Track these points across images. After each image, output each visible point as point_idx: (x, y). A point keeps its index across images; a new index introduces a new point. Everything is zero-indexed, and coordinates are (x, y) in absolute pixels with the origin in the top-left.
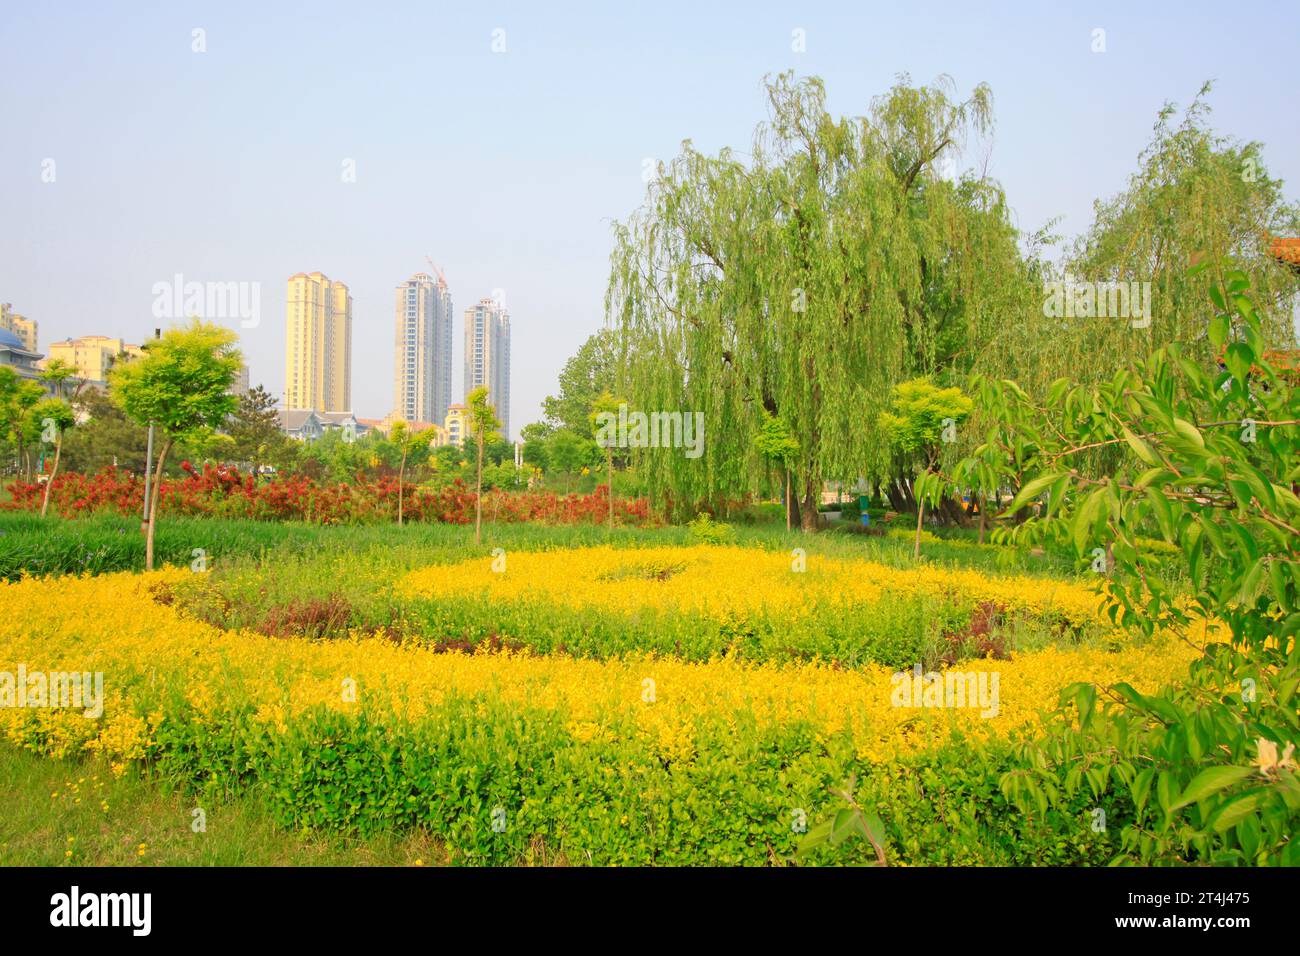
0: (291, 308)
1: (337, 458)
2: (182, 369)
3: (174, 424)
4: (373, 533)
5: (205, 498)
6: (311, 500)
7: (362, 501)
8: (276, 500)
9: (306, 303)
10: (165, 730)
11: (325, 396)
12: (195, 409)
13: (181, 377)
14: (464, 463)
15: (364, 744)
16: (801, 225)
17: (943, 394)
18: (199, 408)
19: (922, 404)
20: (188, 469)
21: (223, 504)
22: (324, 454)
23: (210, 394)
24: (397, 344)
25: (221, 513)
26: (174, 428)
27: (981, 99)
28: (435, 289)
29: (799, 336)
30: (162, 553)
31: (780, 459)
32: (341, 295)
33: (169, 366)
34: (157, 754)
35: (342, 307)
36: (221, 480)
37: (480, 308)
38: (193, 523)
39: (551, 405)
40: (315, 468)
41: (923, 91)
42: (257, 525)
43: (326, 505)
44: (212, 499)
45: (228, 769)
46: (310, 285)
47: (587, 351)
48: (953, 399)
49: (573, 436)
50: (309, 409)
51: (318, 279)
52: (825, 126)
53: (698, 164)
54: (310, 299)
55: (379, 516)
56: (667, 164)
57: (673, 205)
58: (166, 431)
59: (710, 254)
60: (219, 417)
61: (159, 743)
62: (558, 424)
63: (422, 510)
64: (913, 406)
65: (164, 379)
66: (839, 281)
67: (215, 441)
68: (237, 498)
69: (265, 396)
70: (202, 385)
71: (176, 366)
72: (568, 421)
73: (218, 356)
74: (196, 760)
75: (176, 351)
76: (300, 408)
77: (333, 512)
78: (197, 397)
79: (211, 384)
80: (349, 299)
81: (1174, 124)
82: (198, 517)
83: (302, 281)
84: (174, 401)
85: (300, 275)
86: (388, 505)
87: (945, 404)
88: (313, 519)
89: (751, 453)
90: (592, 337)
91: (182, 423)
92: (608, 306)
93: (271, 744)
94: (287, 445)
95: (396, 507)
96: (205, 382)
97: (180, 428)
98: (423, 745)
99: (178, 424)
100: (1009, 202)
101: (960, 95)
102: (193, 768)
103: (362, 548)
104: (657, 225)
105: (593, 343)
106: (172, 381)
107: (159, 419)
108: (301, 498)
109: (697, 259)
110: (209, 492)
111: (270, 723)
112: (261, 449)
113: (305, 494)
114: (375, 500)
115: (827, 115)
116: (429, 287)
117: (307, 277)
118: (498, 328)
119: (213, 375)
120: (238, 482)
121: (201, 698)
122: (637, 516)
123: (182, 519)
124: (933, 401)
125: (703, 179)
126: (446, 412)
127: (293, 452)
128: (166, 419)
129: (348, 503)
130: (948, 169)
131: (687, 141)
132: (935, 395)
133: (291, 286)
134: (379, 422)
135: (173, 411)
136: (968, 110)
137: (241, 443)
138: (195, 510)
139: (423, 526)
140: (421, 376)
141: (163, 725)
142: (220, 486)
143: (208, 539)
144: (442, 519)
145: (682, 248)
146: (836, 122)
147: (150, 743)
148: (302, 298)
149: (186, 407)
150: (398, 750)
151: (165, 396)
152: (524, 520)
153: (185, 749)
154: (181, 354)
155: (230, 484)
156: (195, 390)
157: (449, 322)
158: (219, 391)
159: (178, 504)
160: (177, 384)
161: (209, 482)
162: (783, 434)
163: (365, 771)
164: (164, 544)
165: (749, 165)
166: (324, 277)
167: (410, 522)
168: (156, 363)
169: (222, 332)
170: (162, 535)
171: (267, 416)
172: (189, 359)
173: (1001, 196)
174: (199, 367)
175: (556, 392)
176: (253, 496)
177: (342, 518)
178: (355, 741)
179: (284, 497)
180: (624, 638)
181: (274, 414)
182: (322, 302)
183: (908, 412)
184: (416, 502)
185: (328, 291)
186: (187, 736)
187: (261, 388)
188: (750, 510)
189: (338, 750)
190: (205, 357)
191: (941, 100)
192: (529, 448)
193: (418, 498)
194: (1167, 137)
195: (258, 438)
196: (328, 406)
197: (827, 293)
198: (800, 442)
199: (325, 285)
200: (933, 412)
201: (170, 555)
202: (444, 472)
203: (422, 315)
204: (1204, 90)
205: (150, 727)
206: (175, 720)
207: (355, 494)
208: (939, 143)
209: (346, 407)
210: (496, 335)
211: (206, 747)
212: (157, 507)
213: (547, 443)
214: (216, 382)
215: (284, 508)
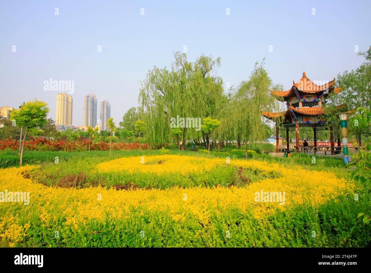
0: (58, 101)
1: (70, 135)
2: (32, 112)
3: (29, 127)
4: (82, 153)
5: (37, 146)
6: (66, 146)
7: (79, 146)
8: (56, 146)
9: (61, 100)
10: (31, 229)
11: (66, 121)
12: (35, 123)
13: (31, 114)
14: (100, 137)
15: (108, 232)
16: (182, 84)
17: (214, 120)
18: (36, 122)
19: (210, 123)
20: (32, 138)
21: (42, 147)
22: (67, 135)
23: (40, 119)
24: (84, 110)
25: (41, 149)
26: (29, 128)
27: (218, 60)
28: (93, 98)
29: (181, 109)
30: (25, 161)
31: (177, 135)
32: (70, 98)
33: (28, 111)
34: (28, 239)
35: (70, 101)
36: (41, 141)
37: (104, 102)
38: (33, 152)
39: (121, 124)
40: (64, 138)
41: (207, 57)
42: (51, 152)
43: (70, 147)
44: (39, 146)
45: (55, 242)
46: (63, 96)
47: (129, 112)
48: (216, 121)
49: (127, 130)
50: (62, 124)
51: (65, 95)
52: (186, 63)
53: (157, 71)
54: (62, 99)
55: (84, 149)
56: (151, 70)
57: (153, 79)
58: (26, 128)
59: (161, 90)
60: (42, 125)
61: (28, 235)
62: (122, 127)
63: (94, 147)
64: (208, 123)
65: (26, 114)
66: (191, 96)
67: (38, 132)
68: (46, 146)
69: (52, 121)
70: (37, 116)
71: (30, 111)
72: (125, 127)
73: (42, 109)
74: (43, 239)
75: (30, 107)
76: (60, 124)
77: (71, 148)
78: (36, 119)
79: (40, 116)
80: (72, 99)
81: (258, 66)
82: (35, 151)
83: (60, 95)
84: (29, 121)
85: (60, 94)
86: (86, 146)
87: (215, 123)
88: (66, 150)
89: (171, 134)
90: (130, 109)
91: (31, 126)
92: (139, 101)
93: (73, 233)
94: (58, 132)
95: (88, 147)
96: (38, 115)
97: (31, 128)
98: (129, 230)
99: (30, 126)
100: (223, 81)
101: (214, 59)
102: (42, 242)
103: (83, 158)
104: (149, 83)
105: (130, 110)
106: (28, 115)
107: (24, 125)
108: (63, 145)
109: (158, 91)
110: (38, 144)
111: (72, 224)
112: (51, 133)
113: (64, 144)
114: (83, 145)
115: (186, 61)
116: (92, 97)
117: (62, 94)
118: (108, 106)
119: (41, 114)
120: (46, 141)
121: (45, 217)
122: (145, 148)
123: (30, 151)
124: (212, 122)
125: (159, 74)
126: (95, 125)
127: (59, 134)
128: (27, 125)
129: (76, 146)
130: (211, 74)
131: (155, 66)
132: (212, 121)
133: (58, 96)
134: (79, 127)
135: (29, 123)
136: (216, 62)
137: (46, 132)
138: (34, 149)
139: (95, 151)
140: (90, 117)
141: (30, 228)
142: (41, 142)
143: (38, 156)
144: (100, 149)
145: (155, 89)
146: (188, 63)
147: (25, 235)
148: (60, 99)
149: (32, 122)
150: (121, 233)
151: (27, 119)
152: (119, 149)
153: (39, 236)
154: (31, 108)
155: (43, 142)
156: (35, 118)
157: (96, 105)
158: (42, 118)
159: (29, 147)
160: (30, 116)
161: (38, 142)
162: (178, 129)
163: (109, 241)
164: (26, 158)
165: (170, 71)
166: (66, 94)
167: (92, 150)
168: (24, 110)
169: (43, 103)
170: (25, 156)
171: (52, 125)
172: (34, 109)
173: (222, 80)
174: (37, 112)
175: (122, 121)
176: (50, 145)
177: (74, 150)
178: (105, 231)
179: (58, 145)
180: (165, 182)
181: (54, 125)
182: (66, 99)
183: (206, 125)
184: (93, 146)
185: (67, 97)
186: (40, 231)
187: (51, 119)
188: (169, 146)
189: (99, 235)
190: (38, 109)
191: (210, 59)
192: (116, 133)
193: (93, 145)
194: (257, 69)
195: (50, 131)
196: (67, 123)
197: (188, 99)
198: (182, 131)
199: (66, 96)
200: (212, 124)
201: (27, 161)
202: (97, 138)
203: (90, 103)
204: (264, 59)
205: (25, 229)
206: (35, 226)
207: (76, 144)
208: (210, 68)
209: (71, 124)
210: (107, 108)
211: (47, 235)
212: (23, 148)
213: (120, 132)
214: (41, 115)
215: (58, 148)
